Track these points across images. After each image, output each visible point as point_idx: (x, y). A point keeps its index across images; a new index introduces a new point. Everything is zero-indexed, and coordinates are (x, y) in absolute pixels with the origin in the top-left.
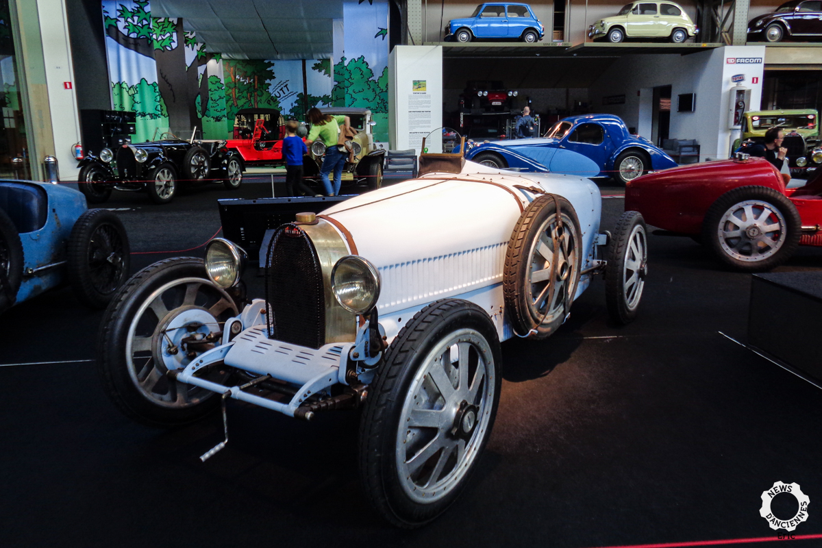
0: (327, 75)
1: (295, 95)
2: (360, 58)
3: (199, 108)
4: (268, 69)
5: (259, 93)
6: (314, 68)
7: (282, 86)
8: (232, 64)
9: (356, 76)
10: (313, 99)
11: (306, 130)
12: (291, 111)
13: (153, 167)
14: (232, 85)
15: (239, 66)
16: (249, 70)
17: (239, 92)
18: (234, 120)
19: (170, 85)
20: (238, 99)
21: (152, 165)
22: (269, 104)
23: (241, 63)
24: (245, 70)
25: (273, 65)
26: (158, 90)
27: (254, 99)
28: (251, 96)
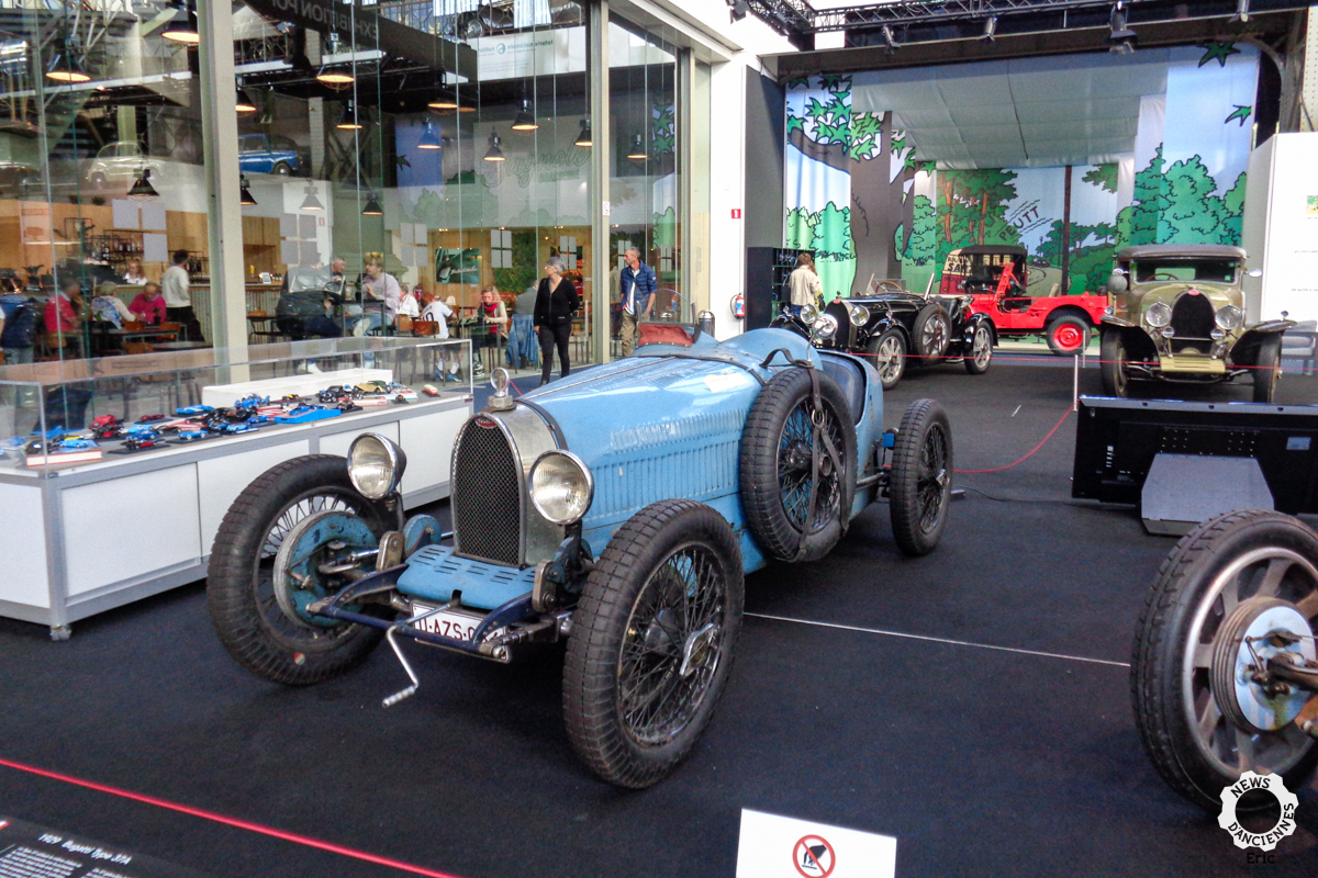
0: (1107, 190)
1: (1049, 224)
2: (1191, 160)
3: (899, 244)
4: (1007, 183)
5: (987, 220)
6: (1085, 180)
7: (1028, 210)
8: (949, 176)
9: (1182, 190)
10: (1079, 231)
11: (1125, 281)
12: (1039, 249)
13: (878, 334)
14: (947, 209)
15: (959, 180)
16: (976, 183)
17: (955, 221)
18: (944, 263)
19: (863, 210)
20: (953, 230)
21: (875, 331)
22: (1003, 238)
23: (963, 174)
24: (967, 185)
25: (1016, 176)
26: (849, 219)
27: (979, 231)
28: (974, 226)
